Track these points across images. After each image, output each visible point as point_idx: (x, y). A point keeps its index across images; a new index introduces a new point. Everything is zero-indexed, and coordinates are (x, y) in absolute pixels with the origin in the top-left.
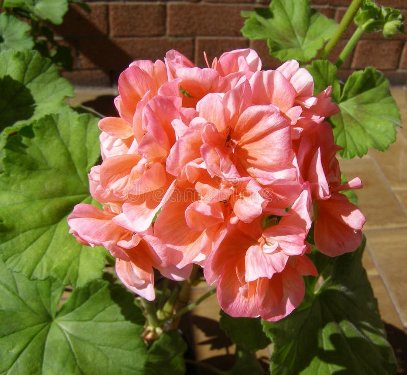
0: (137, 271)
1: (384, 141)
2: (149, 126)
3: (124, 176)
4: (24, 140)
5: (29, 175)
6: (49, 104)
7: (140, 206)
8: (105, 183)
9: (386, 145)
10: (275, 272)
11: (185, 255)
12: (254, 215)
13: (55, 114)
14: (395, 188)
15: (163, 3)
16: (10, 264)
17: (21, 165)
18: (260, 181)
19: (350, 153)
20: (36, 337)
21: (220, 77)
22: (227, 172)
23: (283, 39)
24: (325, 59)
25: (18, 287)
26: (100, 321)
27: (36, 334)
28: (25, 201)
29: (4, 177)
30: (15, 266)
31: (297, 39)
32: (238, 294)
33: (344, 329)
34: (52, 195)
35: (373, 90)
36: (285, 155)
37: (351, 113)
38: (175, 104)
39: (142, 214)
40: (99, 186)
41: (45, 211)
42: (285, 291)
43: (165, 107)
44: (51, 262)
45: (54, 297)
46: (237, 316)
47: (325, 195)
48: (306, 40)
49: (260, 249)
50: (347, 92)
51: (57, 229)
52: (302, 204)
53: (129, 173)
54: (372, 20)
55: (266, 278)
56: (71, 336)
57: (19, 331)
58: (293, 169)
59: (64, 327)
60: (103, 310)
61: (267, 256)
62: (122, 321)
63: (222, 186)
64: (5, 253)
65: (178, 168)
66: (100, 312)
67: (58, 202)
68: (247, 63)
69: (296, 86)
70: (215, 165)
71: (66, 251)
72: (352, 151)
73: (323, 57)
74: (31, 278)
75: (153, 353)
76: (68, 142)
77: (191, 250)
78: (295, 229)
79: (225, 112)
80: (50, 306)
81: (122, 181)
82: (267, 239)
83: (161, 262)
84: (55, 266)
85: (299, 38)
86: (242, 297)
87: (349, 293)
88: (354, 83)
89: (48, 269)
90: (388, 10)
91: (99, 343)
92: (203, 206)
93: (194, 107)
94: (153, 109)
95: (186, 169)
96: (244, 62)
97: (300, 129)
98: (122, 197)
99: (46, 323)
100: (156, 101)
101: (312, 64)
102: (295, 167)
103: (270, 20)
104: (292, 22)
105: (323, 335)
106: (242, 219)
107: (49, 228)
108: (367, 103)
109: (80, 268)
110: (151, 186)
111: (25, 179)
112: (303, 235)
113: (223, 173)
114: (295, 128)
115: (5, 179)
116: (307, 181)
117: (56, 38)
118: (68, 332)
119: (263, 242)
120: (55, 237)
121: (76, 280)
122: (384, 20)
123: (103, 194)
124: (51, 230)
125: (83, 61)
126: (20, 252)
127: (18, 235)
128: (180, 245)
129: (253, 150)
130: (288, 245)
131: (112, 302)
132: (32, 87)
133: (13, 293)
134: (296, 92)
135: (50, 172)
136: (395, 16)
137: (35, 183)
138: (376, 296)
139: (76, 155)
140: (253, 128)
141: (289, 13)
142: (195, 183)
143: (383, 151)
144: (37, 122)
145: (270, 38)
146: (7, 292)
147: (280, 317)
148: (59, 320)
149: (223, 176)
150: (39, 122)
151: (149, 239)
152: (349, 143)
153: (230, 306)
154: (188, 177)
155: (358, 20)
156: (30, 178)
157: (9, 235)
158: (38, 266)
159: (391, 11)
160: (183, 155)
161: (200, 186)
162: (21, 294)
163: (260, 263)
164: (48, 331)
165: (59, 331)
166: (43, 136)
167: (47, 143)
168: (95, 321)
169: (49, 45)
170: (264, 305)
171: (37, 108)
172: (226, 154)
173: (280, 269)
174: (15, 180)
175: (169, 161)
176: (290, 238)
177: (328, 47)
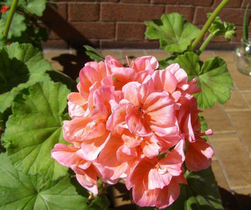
0: (88, 178)
1: (224, 98)
2: (97, 104)
3: (82, 129)
4: (24, 96)
5: (26, 115)
6: (38, 74)
7: (90, 145)
8: (72, 132)
9: (225, 101)
10: (165, 185)
11: (115, 172)
12: (155, 155)
13: (41, 81)
14: (227, 110)
15: (98, 3)
16: (16, 166)
17: (22, 110)
18: (157, 133)
19: (205, 105)
20: (29, 203)
21: (136, 73)
22: (139, 131)
23: (169, 38)
24: (192, 51)
25: (20, 175)
26: (64, 195)
27: (29, 201)
28: (24, 131)
29: (13, 117)
30: (19, 167)
31: (176, 38)
32: (144, 194)
33: (199, 200)
34: (39, 127)
35: (218, 69)
36: (171, 119)
37: (206, 81)
38: (111, 90)
39: (92, 150)
40: (68, 134)
41: (35, 136)
42: (169, 192)
43: (106, 92)
44: (38, 166)
45: (39, 181)
46: (143, 206)
47: (192, 140)
48: (181, 38)
49: (156, 171)
50: (203, 70)
51: (42, 147)
52: (180, 147)
53: (85, 127)
54: (218, 30)
55: (159, 189)
56: (48, 202)
57: (19, 199)
58: (175, 127)
59: (44, 198)
60: (66, 189)
61: (160, 175)
62: (76, 195)
63: (137, 137)
64: (13, 160)
65: (112, 127)
66: (64, 190)
67: (42, 132)
68: (150, 63)
69: (178, 78)
70: (133, 126)
71: (47, 159)
72: (206, 104)
73: (191, 50)
74: (28, 175)
75: (92, 207)
76: (48, 97)
77: (119, 170)
78: (176, 160)
79: (139, 96)
80: (36, 185)
81: (81, 131)
82: (160, 166)
83: (102, 176)
84: (40, 168)
85: (177, 37)
86: (146, 196)
87: (202, 180)
88: (207, 65)
89: (37, 169)
90: (228, 24)
91: (63, 207)
92: (126, 149)
93: (121, 90)
94: (99, 93)
95: (117, 127)
96: (149, 63)
97: (180, 104)
98: (81, 140)
99: (34, 195)
100: (101, 89)
101: (185, 54)
102: (177, 126)
103: (161, 27)
104: (173, 28)
105: (187, 204)
106: (147, 156)
107: (37, 146)
108: (215, 76)
109: (55, 170)
110: (97, 135)
111: (24, 118)
112: (180, 164)
113: (138, 131)
114: (177, 104)
115: (13, 118)
116: (183, 134)
117: (39, 22)
118: (46, 201)
119: (158, 167)
120: (41, 151)
121: (52, 176)
122: (225, 30)
123: (70, 138)
124: (38, 147)
125: (53, 35)
126: (22, 159)
127: (21, 149)
128: (112, 167)
129: (153, 115)
130: (172, 170)
131: (71, 185)
132: (28, 64)
133: (16, 178)
134: (178, 82)
135: (38, 114)
136: (231, 28)
137: (30, 120)
138: (216, 180)
139: (53, 105)
140: (154, 104)
141: (172, 22)
142: (122, 134)
143: (223, 104)
144: (31, 86)
145: (161, 39)
146: (13, 178)
147: (166, 206)
148: (42, 194)
149: (137, 133)
150: (32, 87)
151: (96, 164)
152: (204, 99)
153: (139, 201)
154: (118, 132)
155: (211, 29)
156: (27, 118)
157: (16, 150)
158: (31, 168)
159: (229, 25)
160: (116, 119)
161: (124, 137)
162: (20, 179)
163: (156, 179)
164: (35, 200)
165: (41, 200)
166: (34, 94)
167: (36, 98)
168: (62, 195)
169: (34, 26)
170: (158, 200)
171: (31, 77)
172: (139, 119)
173: (168, 183)
174: (19, 119)
175: (108, 123)
176: (173, 166)
177: (194, 44)
